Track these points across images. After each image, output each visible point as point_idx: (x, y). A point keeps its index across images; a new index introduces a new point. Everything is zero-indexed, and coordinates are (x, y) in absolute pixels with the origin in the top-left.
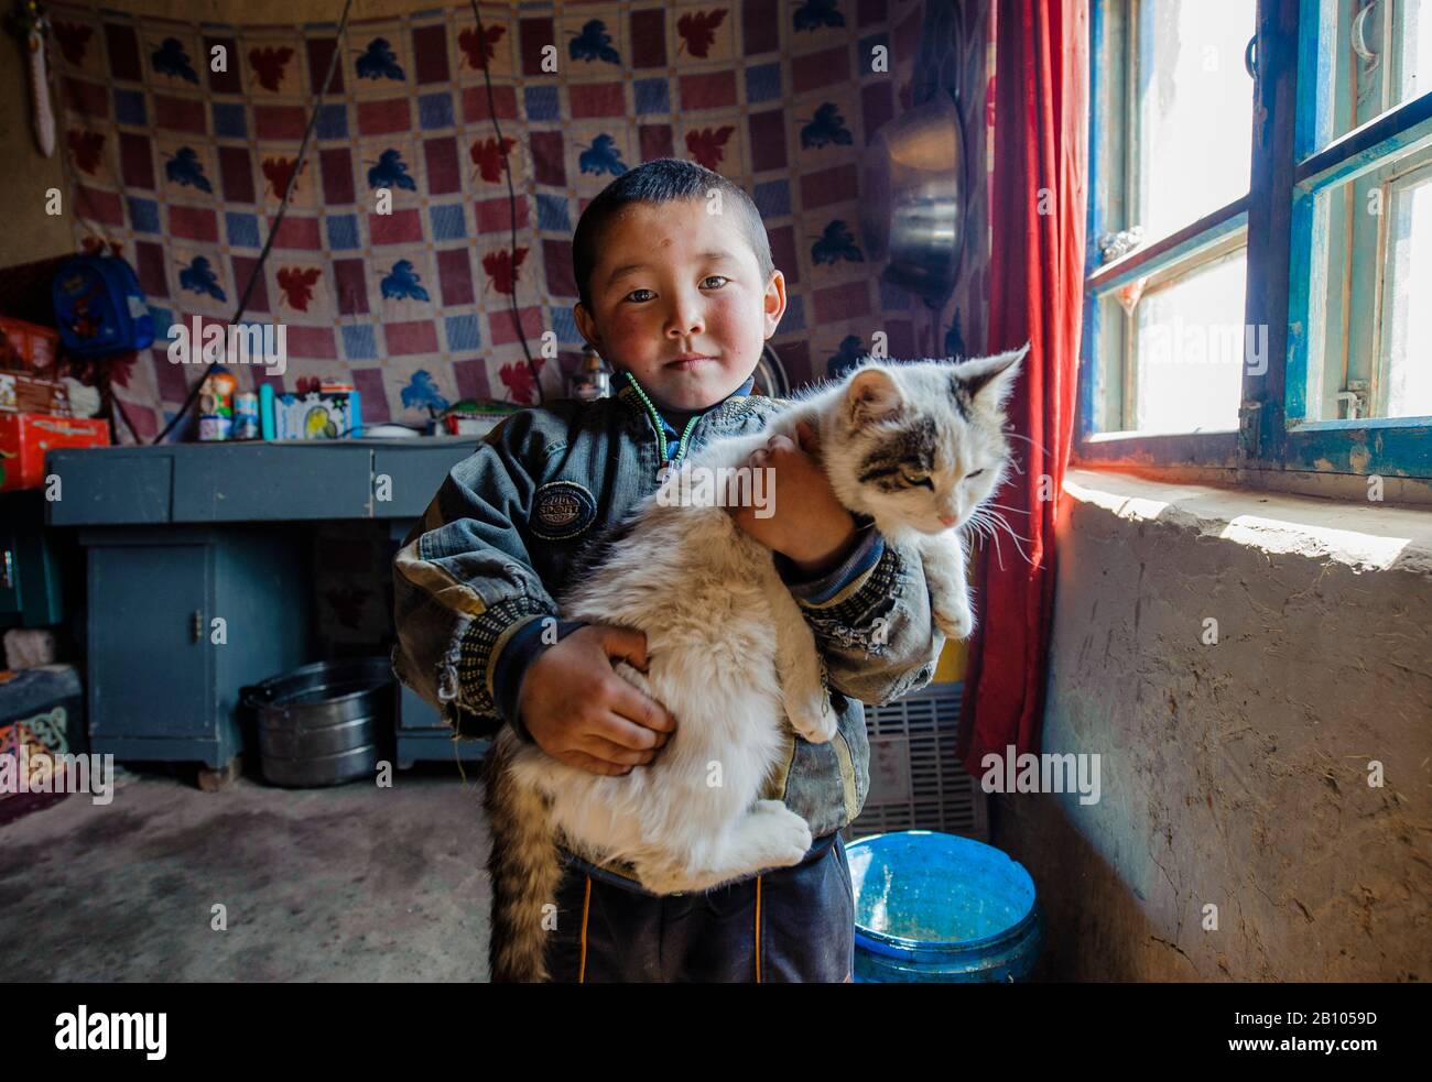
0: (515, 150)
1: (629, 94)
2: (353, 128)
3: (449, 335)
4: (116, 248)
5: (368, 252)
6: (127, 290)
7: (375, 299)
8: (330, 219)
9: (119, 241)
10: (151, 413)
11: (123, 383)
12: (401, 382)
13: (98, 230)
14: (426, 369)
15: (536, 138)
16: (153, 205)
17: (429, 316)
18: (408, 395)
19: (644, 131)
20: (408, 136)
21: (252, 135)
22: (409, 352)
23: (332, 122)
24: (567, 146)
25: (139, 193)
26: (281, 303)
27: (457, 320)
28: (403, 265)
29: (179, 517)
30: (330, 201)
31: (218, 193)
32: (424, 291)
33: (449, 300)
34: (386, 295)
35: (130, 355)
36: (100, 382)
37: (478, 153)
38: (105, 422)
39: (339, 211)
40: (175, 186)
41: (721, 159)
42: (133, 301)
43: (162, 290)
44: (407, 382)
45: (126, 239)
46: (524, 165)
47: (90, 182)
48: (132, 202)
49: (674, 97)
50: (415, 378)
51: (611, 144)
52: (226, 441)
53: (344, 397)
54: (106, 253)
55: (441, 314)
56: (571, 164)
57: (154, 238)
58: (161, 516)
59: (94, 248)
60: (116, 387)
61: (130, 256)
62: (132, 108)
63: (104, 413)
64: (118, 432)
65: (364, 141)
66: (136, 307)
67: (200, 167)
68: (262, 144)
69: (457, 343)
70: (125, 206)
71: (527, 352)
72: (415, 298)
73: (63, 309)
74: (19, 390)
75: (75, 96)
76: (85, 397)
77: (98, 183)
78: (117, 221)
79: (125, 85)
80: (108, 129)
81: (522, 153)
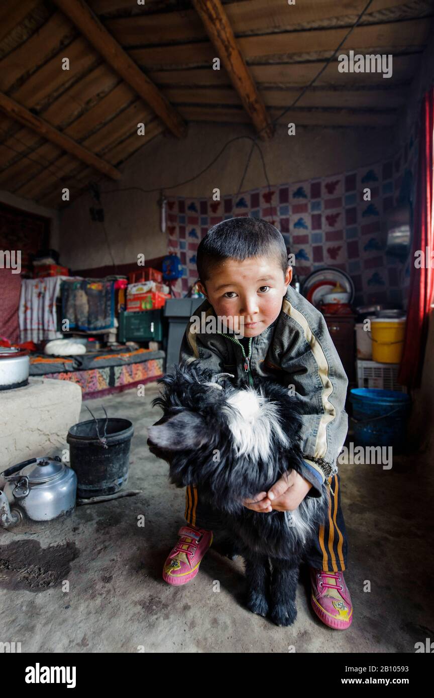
1: (309, 206)
4: (176, 254)
6: (178, 263)
10: (179, 294)
11: (175, 286)
13: (172, 249)
15: (282, 220)
16: (185, 243)
19: (313, 217)
21: (209, 224)
24: (291, 222)
25: (182, 240)
35: (176, 279)
36: (169, 286)
38: (170, 296)
40: (191, 238)
41: (336, 223)
43: (185, 263)
45: (178, 251)
47: (172, 238)
48: (181, 243)
49: (323, 206)
51: (303, 220)
54: (174, 255)
56: (291, 226)
57: (184, 251)
59: (171, 254)
60: (173, 287)
61: (179, 255)
62: (182, 220)
63: (170, 293)
66: (180, 267)
67: (196, 233)
70: (179, 243)
73: (164, 268)
74: (157, 287)
75: (170, 218)
76: (166, 289)
77: (174, 238)
78: (177, 247)
79: (182, 215)
80: (177, 225)
81: (278, 224)
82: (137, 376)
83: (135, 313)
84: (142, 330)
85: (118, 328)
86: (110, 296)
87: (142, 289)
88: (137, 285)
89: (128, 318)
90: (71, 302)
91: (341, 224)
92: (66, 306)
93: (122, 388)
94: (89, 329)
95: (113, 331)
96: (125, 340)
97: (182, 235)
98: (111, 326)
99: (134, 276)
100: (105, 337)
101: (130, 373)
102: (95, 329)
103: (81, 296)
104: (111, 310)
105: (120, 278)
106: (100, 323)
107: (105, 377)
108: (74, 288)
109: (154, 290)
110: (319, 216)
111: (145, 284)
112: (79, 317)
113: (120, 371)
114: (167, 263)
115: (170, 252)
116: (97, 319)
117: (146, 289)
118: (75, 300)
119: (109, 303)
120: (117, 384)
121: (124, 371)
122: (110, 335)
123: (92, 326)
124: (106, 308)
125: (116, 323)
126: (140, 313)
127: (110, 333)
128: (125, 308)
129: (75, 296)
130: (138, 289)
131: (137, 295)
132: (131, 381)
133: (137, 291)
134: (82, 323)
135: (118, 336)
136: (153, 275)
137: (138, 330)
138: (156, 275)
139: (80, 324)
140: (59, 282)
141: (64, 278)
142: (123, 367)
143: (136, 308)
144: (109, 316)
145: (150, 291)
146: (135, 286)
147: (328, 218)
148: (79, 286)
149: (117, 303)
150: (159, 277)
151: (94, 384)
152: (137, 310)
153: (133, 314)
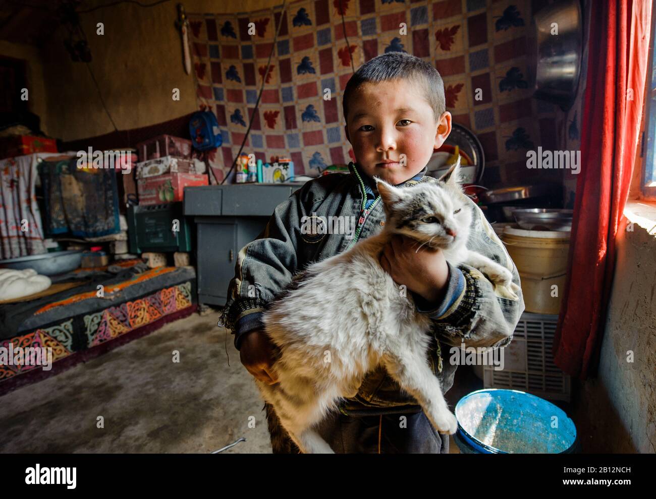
0: (356, 50)
1: (409, 16)
2: (291, 49)
3: (328, 137)
4: (210, 108)
5: (297, 103)
6: (212, 125)
7: (299, 122)
8: (283, 90)
9: (211, 105)
10: (221, 172)
11: (212, 160)
12: (309, 157)
13: (204, 101)
14: (319, 151)
15: (365, 43)
16: (222, 90)
17: (320, 128)
18: (312, 162)
19: (416, 34)
20: (312, 50)
21: (255, 57)
22: (312, 144)
23: (284, 47)
24: (380, 46)
25: (217, 86)
26: (265, 126)
27: (331, 129)
28: (310, 107)
29: (224, 213)
30: (283, 81)
31: (243, 83)
32: (318, 118)
33: (328, 121)
34: (303, 120)
35: (214, 149)
36: (204, 159)
37: (341, 54)
38: (207, 176)
39: (286, 85)
40: (229, 81)
41: (453, 42)
42: (215, 128)
43: (224, 123)
44: (312, 157)
45: (212, 103)
46: (360, 57)
47: (202, 83)
48: (215, 89)
49: (430, 15)
50: (314, 155)
51: (400, 41)
52: (245, 183)
53: (287, 164)
54: (207, 110)
55: (325, 127)
57: (222, 103)
58: (218, 213)
59: (203, 108)
60: (210, 162)
61: (215, 111)
62: (215, 52)
63: (207, 172)
64: (211, 179)
65: (296, 54)
66: (216, 130)
67: (237, 72)
68: (258, 60)
69: (331, 140)
70: (213, 91)
72: (315, 121)
73: (192, 133)
74: (179, 164)
75: (197, 50)
76: (200, 166)
77: (204, 83)
78: (211, 98)
79: (213, 43)
80: (208, 61)
81: (359, 51)
82: (139, 319)
83: (149, 207)
84: (161, 235)
85: (128, 232)
86: (110, 182)
87: (156, 170)
88: (150, 164)
89: (140, 216)
90: (55, 194)
91: (460, 46)
92: (49, 200)
93: (106, 348)
94: (88, 235)
95: (121, 236)
96: (139, 251)
97: (217, 78)
98: (116, 229)
99: (145, 148)
100: (110, 245)
101: (122, 318)
102: (95, 234)
103: (70, 184)
104: (113, 205)
106: (100, 226)
107: (62, 338)
108: (58, 171)
109: (175, 170)
110: (426, 33)
111: (160, 162)
112: (70, 217)
113: (96, 321)
114: (196, 124)
115: (201, 106)
116: (96, 220)
117: (162, 168)
118: (61, 191)
119: (110, 194)
121: (108, 318)
122: (117, 244)
123: (91, 230)
124: (106, 202)
125: (123, 223)
126: (157, 208)
127: (116, 240)
128: (137, 202)
129: (60, 184)
130: (151, 168)
131: (151, 178)
132: (125, 330)
133: (149, 172)
134: (76, 225)
135: (129, 243)
136: (172, 145)
137: (156, 234)
138: (178, 145)
139: (73, 226)
140: (35, 164)
141: (44, 156)
142: (106, 314)
143: (151, 199)
144: (112, 215)
145: (168, 172)
146: (146, 165)
147: (439, 36)
148: (64, 167)
149: (121, 191)
150: (185, 148)
152: (154, 202)
153: (146, 210)
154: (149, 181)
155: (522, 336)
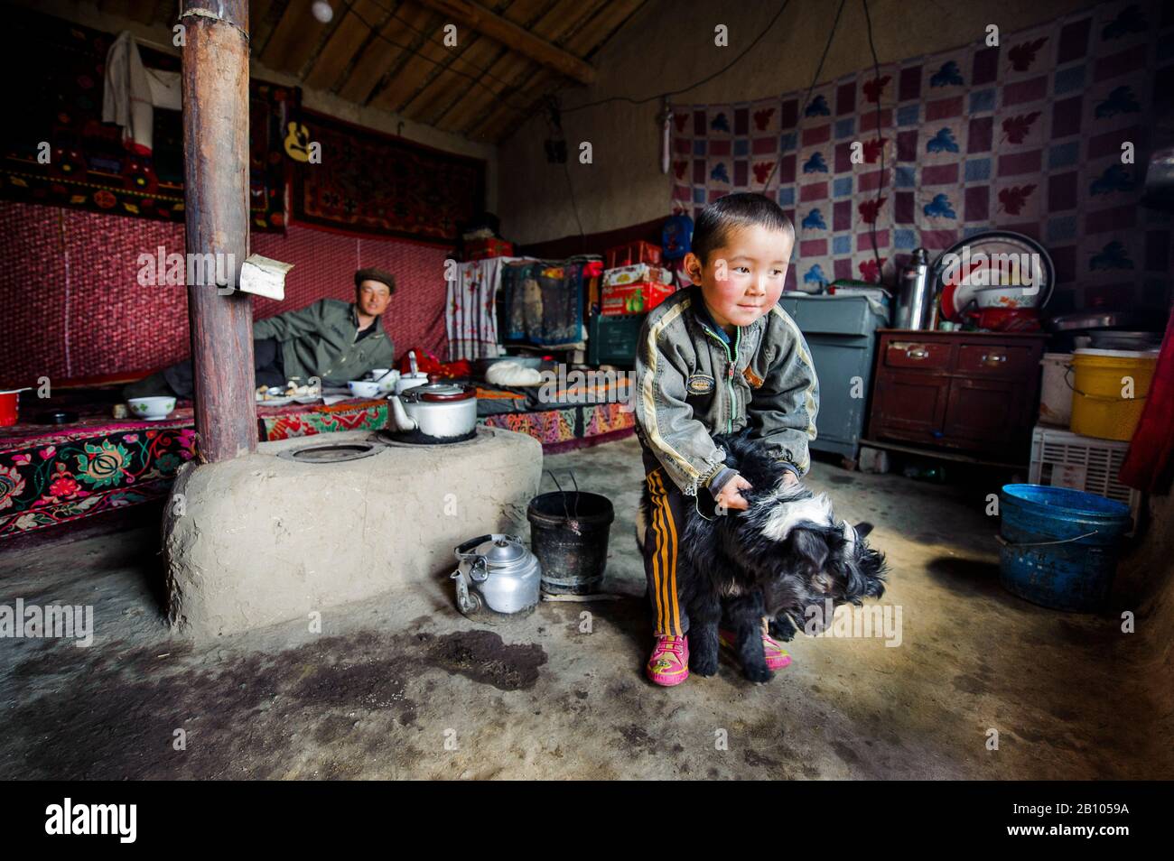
0: (887, 144)
1: (967, 101)
2: (799, 144)
3: (834, 247)
4: (686, 211)
5: (798, 206)
8: (782, 191)
9: (688, 208)
11: (681, 271)
12: (805, 270)
13: (680, 204)
14: (819, 264)
15: (900, 136)
16: (703, 191)
17: (825, 236)
18: (807, 277)
19: (973, 123)
20: (827, 144)
21: (750, 154)
22: (812, 255)
23: (789, 142)
24: (920, 138)
25: (698, 186)
27: (840, 238)
28: (815, 211)
30: (783, 181)
31: (732, 183)
32: (824, 224)
33: (837, 228)
34: (804, 226)
36: (673, 270)
37: (865, 149)
38: (674, 287)
39: (786, 186)
40: (714, 181)
41: (1027, 133)
44: (808, 271)
45: (689, 206)
46: (891, 152)
47: (680, 183)
48: (695, 191)
49: (999, 99)
50: (812, 269)
51: (950, 133)
54: (682, 214)
55: (831, 235)
56: (921, 148)
59: (678, 211)
60: (679, 272)
61: (691, 214)
62: (701, 147)
63: (673, 283)
65: (804, 150)
67: (725, 172)
68: (754, 157)
69: (838, 250)
70: (692, 192)
71: (876, 254)
72: (819, 228)
73: (665, 240)
74: (651, 272)
75: (678, 146)
76: (667, 276)
77: (683, 183)
78: (689, 200)
79: (699, 138)
80: (690, 159)
81: (891, 145)
82: (617, 423)
83: (614, 317)
84: (625, 347)
85: (587, 342)
86: (575, 288)
87: (626, 278)
88: (620, 271)
89: (604, 325)
90: (517, 299)
91: (1037, 137)
92: (511, 304)
93: (594, 440)
94: (544, 342)
95: (581, 346)
96: (598, 363)
97: (699, 177)
98: (577, 338)
99: (614, 254)
100: (568, 355)
101: (606, 417)
102: (553, 342)
103: (533, 289)
104: (576, 312)
105: (592, 259)
106: (561, 333)
107: (569, 422)
108: (522, 276)
109: (647, 278)
110: (989, 122)
111: (632, 270)
112: (529, 322)
113: (591, 414)
114: (671, 229)
115: (675, 210)
116: (556, 327)
117: (633, 277)
118: (523, 296)
119: (574, 301)
120: (586, 434)
121: (598, 414)
122: (576, 353)
123: (548, 337)
124: (569, 309)
125: (585, 335)
126: (624, 318)
127: (576, 349)
128: (599, 310)
129: (523, 289)
130: (621, 276)
131: (619, 286)
132: (608, 429)
133: (618, 280)
134: (534, 331)
135: (587, 354)
136: (645, 252)
137: (619, 346)
138: (650, 252)
139: (531, 333)
140: (500, 267)
141: (507, 260)
142: (596, 408)
143: (616, 309)
144: (573, 323)
145: (640, 281)
146: (615, 272)
147: (1007, 125)
148: (528, 272)
149: (586, 300)
150: (656, 257)
151: (553, 432)
152: (619, 312)
153: (611, 320)
154: (617, 289)
155: (1083, 463)
